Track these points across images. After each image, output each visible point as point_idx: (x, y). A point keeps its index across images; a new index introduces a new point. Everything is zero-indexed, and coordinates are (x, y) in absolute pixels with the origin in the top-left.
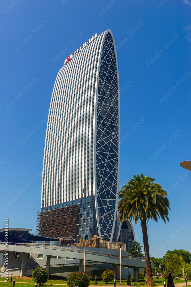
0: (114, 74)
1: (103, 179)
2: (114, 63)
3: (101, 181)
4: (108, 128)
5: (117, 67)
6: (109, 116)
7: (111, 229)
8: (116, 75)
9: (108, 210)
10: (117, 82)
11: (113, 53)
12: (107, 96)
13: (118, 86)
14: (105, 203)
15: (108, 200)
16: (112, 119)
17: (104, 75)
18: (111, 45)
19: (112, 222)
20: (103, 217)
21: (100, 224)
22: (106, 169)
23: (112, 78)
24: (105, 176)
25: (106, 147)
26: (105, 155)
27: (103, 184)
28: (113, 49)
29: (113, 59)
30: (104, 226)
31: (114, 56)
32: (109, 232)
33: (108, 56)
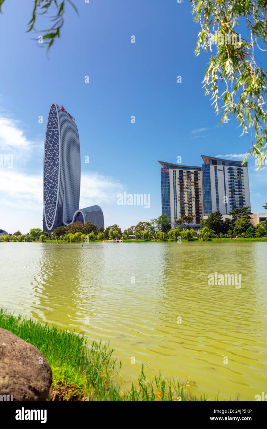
0: (56, 131)
1: (48, 195)
2: (57, 124)
3: (47, 197)
4: (52, 166)
5: (59, 125)
6: (53, 159)
7: (53, 219)
8: (58, 130)
9: (51, 210)
10: (58, 135)
11: (55, 117)
12: (52, 148)
13: (59, 137)
14: (49, 207)
15: (51, 205)
16: (55, 160)
17: (49, 135)
18: (54, 112)
19: (54, 216)
20: (48, 214)
21: (47, 218)
22: (50, 189)
23: (54, 134)
24: (50, 193)
25: (50, 178)
26: (49, 182)
27: (48, 198)
28: (56, 114)
29: (56, 121)
30: (49, 219)
31: (57, 119)
32: (51, 221)
33: (53, 121)
